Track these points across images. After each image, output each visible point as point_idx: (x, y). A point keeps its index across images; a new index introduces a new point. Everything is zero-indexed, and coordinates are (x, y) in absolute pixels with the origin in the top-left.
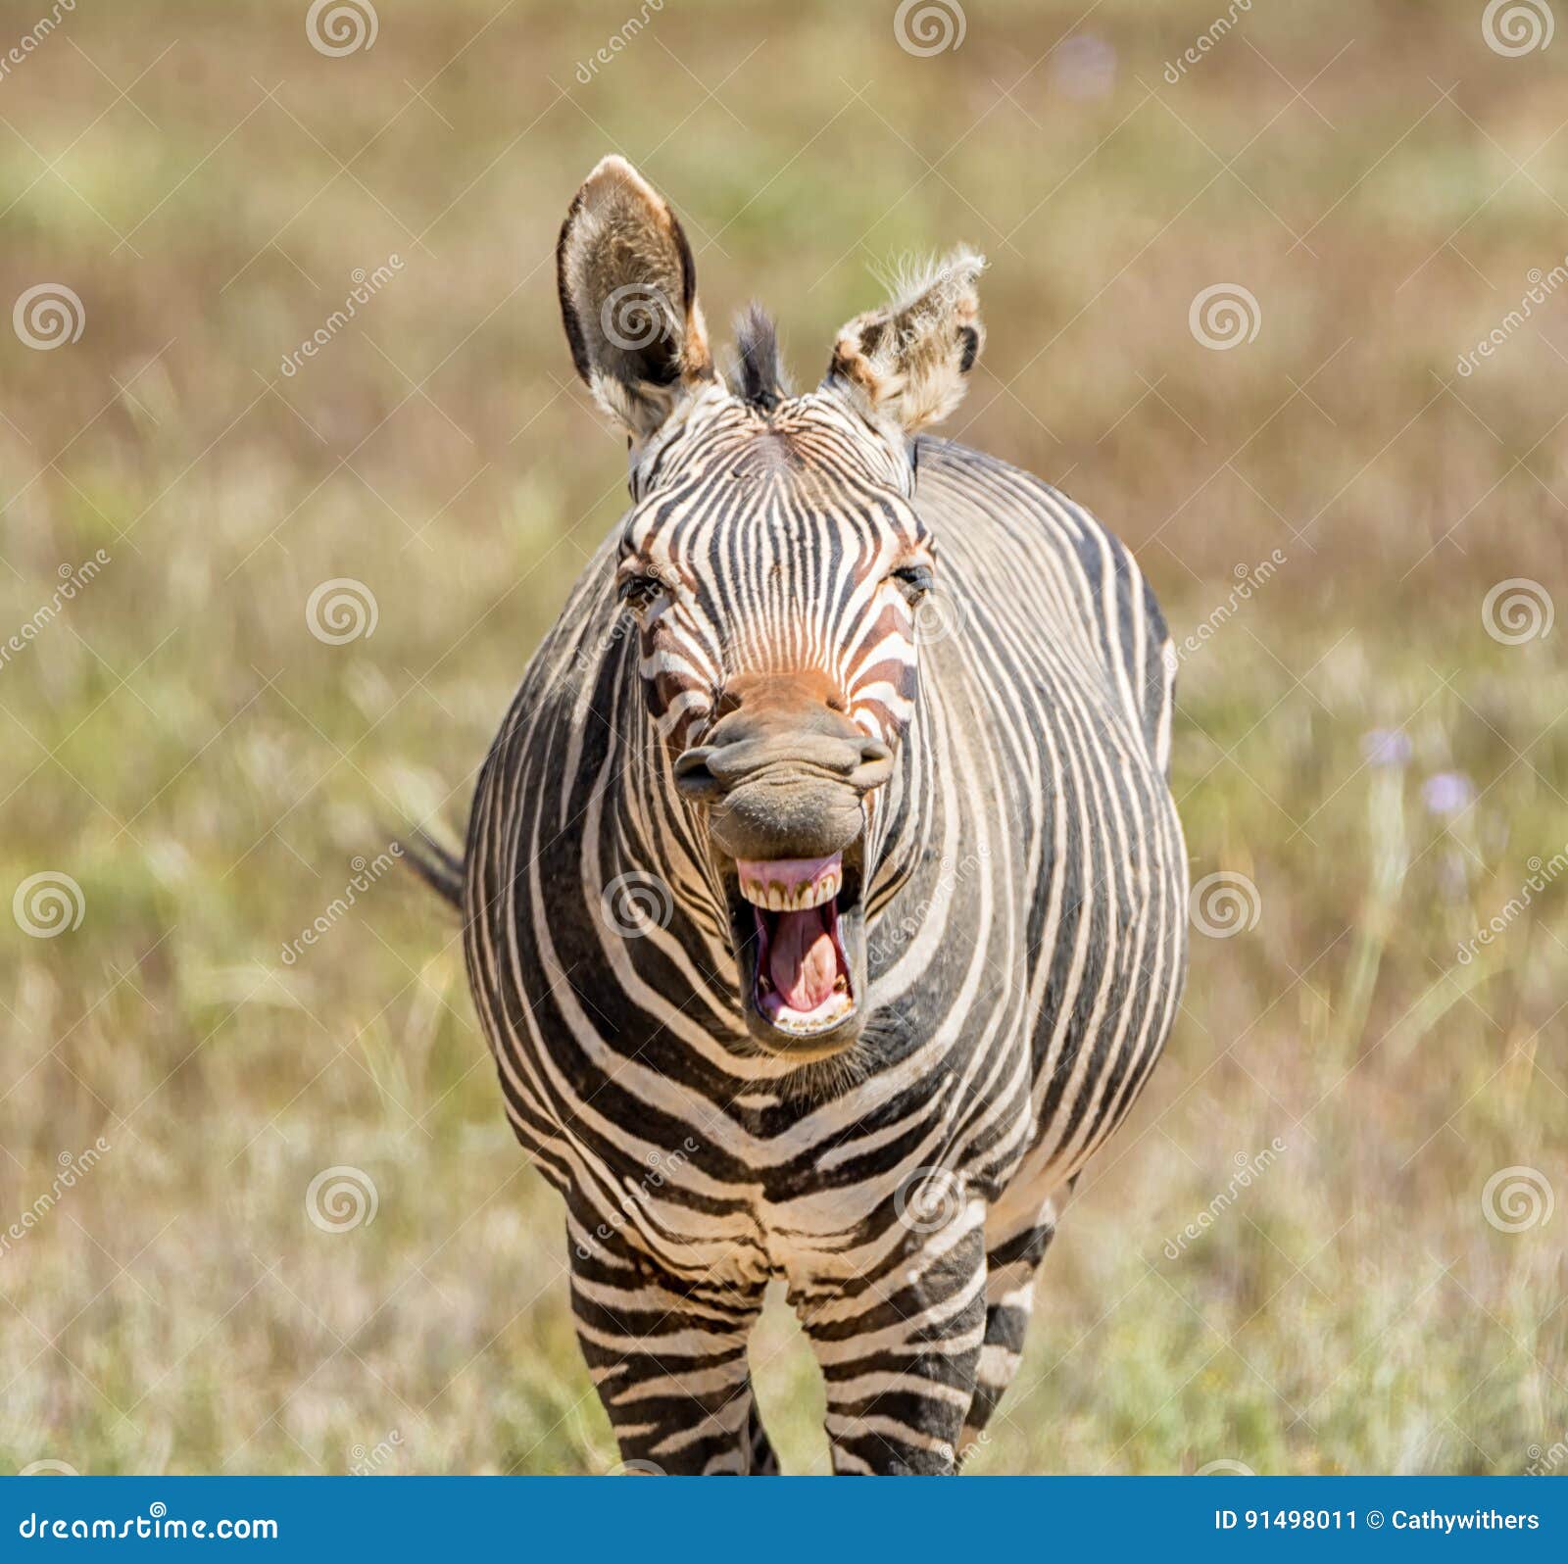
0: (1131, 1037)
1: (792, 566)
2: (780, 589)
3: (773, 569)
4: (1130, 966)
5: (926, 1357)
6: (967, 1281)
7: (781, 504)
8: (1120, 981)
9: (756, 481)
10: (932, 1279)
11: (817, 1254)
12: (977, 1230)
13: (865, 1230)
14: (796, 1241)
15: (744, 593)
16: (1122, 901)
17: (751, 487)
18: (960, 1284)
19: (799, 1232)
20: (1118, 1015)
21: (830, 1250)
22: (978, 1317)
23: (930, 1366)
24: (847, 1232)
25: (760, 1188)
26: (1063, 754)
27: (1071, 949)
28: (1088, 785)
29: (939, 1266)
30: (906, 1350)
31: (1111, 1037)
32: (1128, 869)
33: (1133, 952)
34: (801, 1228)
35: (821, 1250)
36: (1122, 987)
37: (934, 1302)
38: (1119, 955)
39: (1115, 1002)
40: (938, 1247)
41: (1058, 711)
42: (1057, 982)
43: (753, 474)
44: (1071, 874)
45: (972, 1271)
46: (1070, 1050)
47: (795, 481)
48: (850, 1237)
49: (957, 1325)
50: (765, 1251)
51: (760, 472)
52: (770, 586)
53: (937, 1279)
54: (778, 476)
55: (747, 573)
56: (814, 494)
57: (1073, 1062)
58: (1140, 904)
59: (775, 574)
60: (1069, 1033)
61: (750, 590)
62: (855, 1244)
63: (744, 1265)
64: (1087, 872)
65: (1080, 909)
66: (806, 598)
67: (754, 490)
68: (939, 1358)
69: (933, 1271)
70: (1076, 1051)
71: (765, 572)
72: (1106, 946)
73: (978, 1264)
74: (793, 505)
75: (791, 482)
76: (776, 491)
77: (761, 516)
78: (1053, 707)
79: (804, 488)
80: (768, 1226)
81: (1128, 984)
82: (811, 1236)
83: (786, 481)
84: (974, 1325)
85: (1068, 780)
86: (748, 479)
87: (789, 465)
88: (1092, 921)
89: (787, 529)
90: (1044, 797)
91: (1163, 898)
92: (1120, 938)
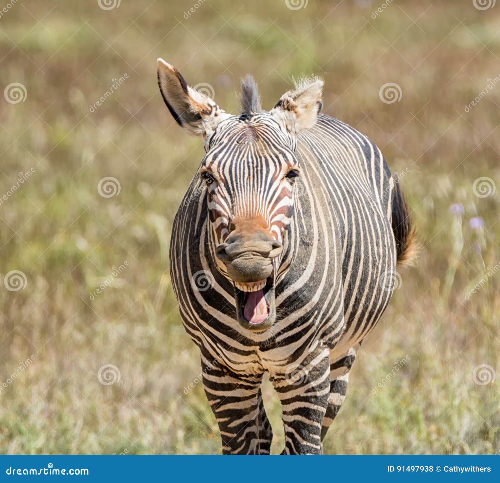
0: (377, 299)
1: (254, 176)
2: (250, 185)
3: (248, 177)
4: (376, 277)
5: (311, 397)
6: (324, 373)
7: (251, 153)
8: (373, 282)
9: (244, 145)
10: (313, 373)
11: (276, 366)
12: (327, 357)
13: (291, 359)
14: (270, 362)
15: (239, 186)
16: (373, 257)
17: (242, 147)
18: (322, 374)
19: (270, 360)
20: (373, 292)
21: (280, 365)
22: (327, 384)
23: (312, 399)
24: (285, 360)
25: (258, 347)
26: (355, 212)
27: (357, 272)
28: (363, 221)
29: (315, 369)
30: (305, 395)
31: (370, 299)
32: (376, 248)
33: (377, 273)
34: (271, 359)
35: (277, 365)
36: (374, 284)
37: (313, 380)
38: (372, 273)
39: (371, 288)
40: (314, 363)
41: (354, 198)
42: (353, 281)
43: (243, 142)
44: (357, 249)
45: (326, 370)
46: (357, 303)
47: (256, 145)
48: (286, 361)
49: (320, 387)
50: (261, 365)
51: (245, 141)
52: (247, 184)
53: (314, 373)
54: (251, 143)
55: (240, 179)
56: (262, 150)
57: (358, 307)
58: (379, 259)
59: (249, 179)
60: (356, 297)
61: (241, 185)
62: (288, 363)
63: (255, 369)
64: (362, 248)
65: (360, 260)
66: (258, 188)
67: (243, 148)
68: (316, 397)
69: (313, 370)
70: (359, 303)
71: (246, 178)
72: (369, 271)
73: (327, 368)
74: (255, 154)
75: (255, 145)
76: (250, 149)
77: (245, 158)
78: (352, 197)
79: (258, 148)
80: (261, 358)
81: (376, 282)
82: (274, 361)
83: (253, 145)
84: (326, 387)
85: (357, 220)
86: (242, 144)
87: (254, 139)
88: (364, 263)
89: (253, 163)
90: (348, 225)
91: (387, 257)
92: (373, 269)
